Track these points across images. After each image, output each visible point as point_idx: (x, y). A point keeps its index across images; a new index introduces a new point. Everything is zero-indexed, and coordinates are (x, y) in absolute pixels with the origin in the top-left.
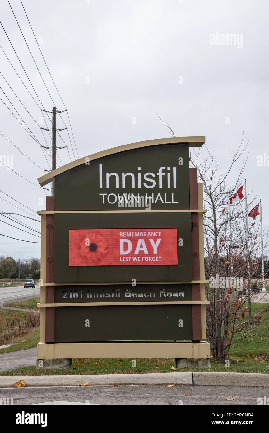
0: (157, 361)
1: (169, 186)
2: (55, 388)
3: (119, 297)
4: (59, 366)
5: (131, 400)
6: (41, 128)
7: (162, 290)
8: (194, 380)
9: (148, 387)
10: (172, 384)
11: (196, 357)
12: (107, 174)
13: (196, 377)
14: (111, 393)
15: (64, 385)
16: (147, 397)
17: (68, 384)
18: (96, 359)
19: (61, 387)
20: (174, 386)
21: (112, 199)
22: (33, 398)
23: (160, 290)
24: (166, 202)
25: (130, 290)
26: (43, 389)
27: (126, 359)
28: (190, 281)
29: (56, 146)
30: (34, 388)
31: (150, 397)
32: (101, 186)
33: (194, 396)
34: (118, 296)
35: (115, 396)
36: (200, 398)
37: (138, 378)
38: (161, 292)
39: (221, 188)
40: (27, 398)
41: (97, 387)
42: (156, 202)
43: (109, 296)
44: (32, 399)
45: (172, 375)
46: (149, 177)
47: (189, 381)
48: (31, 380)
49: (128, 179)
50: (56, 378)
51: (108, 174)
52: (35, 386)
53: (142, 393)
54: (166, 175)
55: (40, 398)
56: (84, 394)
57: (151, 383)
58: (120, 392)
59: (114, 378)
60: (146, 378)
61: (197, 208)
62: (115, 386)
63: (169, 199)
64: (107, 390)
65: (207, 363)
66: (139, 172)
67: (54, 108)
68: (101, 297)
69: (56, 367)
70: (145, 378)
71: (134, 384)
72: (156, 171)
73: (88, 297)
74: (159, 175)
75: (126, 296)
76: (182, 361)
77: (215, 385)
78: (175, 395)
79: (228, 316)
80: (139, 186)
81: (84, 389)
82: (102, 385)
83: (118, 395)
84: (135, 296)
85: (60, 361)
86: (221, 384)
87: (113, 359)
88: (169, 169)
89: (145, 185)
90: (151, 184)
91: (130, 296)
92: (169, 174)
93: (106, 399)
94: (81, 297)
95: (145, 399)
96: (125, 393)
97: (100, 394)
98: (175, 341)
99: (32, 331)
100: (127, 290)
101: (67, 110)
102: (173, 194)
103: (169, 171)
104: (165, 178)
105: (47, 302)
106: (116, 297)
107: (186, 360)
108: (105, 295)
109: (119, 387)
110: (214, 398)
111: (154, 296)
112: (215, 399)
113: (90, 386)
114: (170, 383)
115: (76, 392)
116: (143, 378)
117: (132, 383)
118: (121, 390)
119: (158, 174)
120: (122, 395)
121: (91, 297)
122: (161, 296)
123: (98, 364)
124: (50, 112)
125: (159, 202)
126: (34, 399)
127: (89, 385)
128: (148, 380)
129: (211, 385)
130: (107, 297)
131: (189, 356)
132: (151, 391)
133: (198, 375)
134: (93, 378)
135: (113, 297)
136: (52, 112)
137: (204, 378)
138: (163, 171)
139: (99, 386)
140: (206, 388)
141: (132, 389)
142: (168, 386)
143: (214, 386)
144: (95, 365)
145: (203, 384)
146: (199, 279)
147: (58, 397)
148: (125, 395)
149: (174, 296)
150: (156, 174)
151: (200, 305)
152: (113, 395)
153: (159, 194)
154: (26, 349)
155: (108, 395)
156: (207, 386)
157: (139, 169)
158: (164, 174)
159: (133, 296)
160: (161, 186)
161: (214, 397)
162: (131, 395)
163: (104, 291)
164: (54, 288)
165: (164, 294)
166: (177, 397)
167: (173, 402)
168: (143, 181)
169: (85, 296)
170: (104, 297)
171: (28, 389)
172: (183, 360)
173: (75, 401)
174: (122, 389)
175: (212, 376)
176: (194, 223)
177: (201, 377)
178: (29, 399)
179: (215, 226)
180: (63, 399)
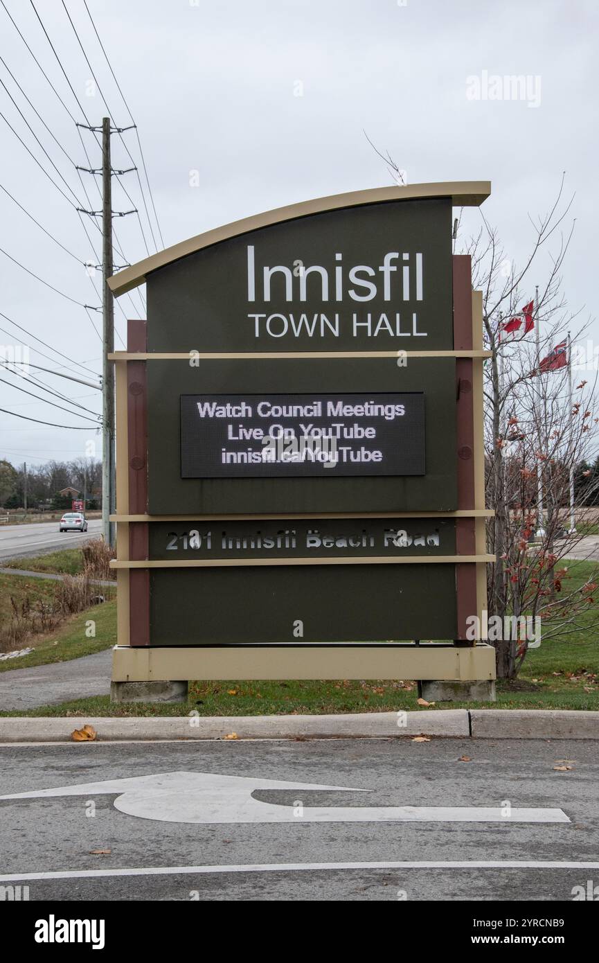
0: (360, 686)
1: (406, 297)
2: (164, 744)
3: (294, 546)
4: (161, 696)
5: (340, 771)
6: (77, 168)
7: (389, 530)
8: (472, 726)
9: (372, 743)
10: (423, 736)
11: (464, 677)
12: (266, 269)
13: (477, 720)
14: (292, 755)
15: (183, 738)
16: (376, 765)
17: (191, 735)
18: (230, 682)
19: (176, 741)
20: (429, 740)
21: (277, 326)
22: (121, 764)
23: (386, 530)
24: (399, 334)
25: (316, 531)
26: (138, 745)
27: (294, 681)
28: (453, 511)
29: (112, 209)
30: (119, 745)
31: (382, 765)
32: (251, 297)
33: (478, 762)
34: (291, 544)
35: (304, 762)
36: (494, 766)
37: (347, 724)
38: (387, 536)
39: (512, 302)
40: (107, 765)
41: (259, 743)
42: (376, 335)
43: (270, 545)
44: (120, 767)
45: (424, 717)
46: (361, 275)
47: (460, 729)
48: (109, 726)
49: (314, 279)
50: (164, 722)
51: (268, 268)
52: (117, 738)
53: (361, 756)
54: (400, 272)
55: (136, 765)
56: (233, 757)
57: (378, 734)
58: (313, 753)
59: (294, 723)
60: (366, 723)
61: (470, 347)
62: (298, 739)
63: (406, 327)
64: (281, 749)
65: (489, 691)
66: (339, 263)
67: (106, 121)
68: (253, 546)
69: (155, 699)
70: (362, 722)
71: (338, 737)
72: (377, 263)
73: (224, 547)
74: (383, 272)
75: (309, 545)
76: (432, 686)
77: (519, 737)
78: (436, 760)
79: (521, 589)
80: (339, 298)
81: (229, 747)
82: (267, 738)
83: (308, 759)
84: (328, 544)
85: (162, 687)
86: (532, 735)
87: (266, 683)
88: (406, 257)
89: (352, 293)
90: (365, 292)
91: (317, 544)
92: (406, 270)
93: (285, 769)
94: (209, 547)
95: (371, 768)
96: (323, 754)
97: (268, 757)
98: (417, 642)
99: (70, 621)
100: (310, 532)
101: (135, 127)
102: (414, 315)
103: (406, 263)
104: (396, 278)
105: (131, 558)
106: (287, 546)
107: (442, 683)
108: (263, 543)
109: (306, 742)
110: (525, 765)
111: (372, 545)
112: (528, 768)
113: (242, 740)
114: (419, 733)
115: (213, 754)
116: (358, 723)
117: (334, 733)
118: (313, 750)
119: (381, 269)
120: (318, 759)
121: (230, 547)
122: (386, 544)
123: (237, 693)
124: (96, 129)
125: (384, 333)
126: (122, 766)
127: (239, 738)
128: (370, 727)
129: (511, 739)
130: (265, 546)
131: (449, 676)
132: (380, 750)
133: (482, 718)
134: (248, 724)
135: (279, 546)
136: (102, 129)
137: (494, 722)
138: (393, 262)
139: (262, 740)
140: (500, 744)
141: (336, 748)
142: (416, 739)
143: (517, 739)
144: (232, 694)
145: (491, 736)
146: (472, 507)
147: (176, 763)
148: (324, 760)
149: (416, 544)
150: (376, 270)
151: (474, 564)
152: (297, 759)
153: (383, 316)
154: (66, 660)
155: (287, 759)
156: (501, 739)
157: (339, 257)
158: (394, 269)
159: (325, 544)
160: (387, 297)
161: (523, 763)
162: (339, 761)
163: (259, 533)
164: (147, 526)
165: (393, 539)
166: (442, 764)
167: (434, 775)
168: (347, 285)
169: (216, 544)
170: (259, 546)
171: (104, 746)
172: (437, 684)
173: (217, 771)
174: (315, 746)
175: (512, 719)
176: (464, 380)
177: (487, 720)
178: (113, 766)
179: (495, 390)
180: (190, 767)
